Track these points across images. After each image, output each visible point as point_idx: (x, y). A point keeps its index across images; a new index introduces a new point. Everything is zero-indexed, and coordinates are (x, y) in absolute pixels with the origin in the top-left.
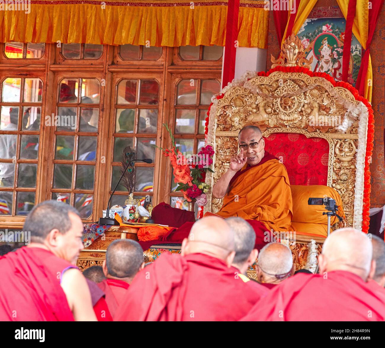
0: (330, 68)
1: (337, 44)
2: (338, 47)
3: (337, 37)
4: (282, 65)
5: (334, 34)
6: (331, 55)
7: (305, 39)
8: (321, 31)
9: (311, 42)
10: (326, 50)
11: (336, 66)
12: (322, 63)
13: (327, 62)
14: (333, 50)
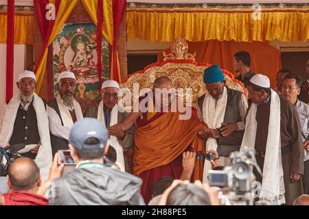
0: (85, 58)
1: (89, 41)
2: (89, 43)
3: (88, 37)
4: (173, 58)
5: (86, 35)
6: (85, 49)
7: (63, 38)
8: (76, 32)
9: (68, 40)
10: (80, 46)
11: (89, 56)
12: (78, 54)
13: (82, 54)
14: (86, 45)
